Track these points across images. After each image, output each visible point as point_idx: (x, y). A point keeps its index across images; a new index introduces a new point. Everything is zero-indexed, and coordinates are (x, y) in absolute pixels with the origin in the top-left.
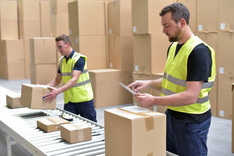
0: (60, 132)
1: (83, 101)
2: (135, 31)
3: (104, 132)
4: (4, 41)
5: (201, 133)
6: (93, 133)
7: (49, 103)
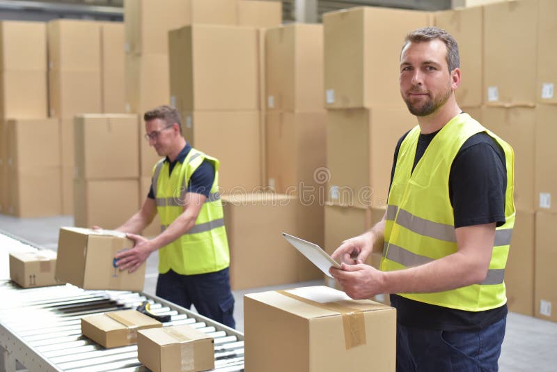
0: (136, 348)
1: (204, 272)
2: (330, 100)
3: (242, 351)
4: (13, 123)
5: (481, 356)
6: (217, 351)
7: (129, 272)
